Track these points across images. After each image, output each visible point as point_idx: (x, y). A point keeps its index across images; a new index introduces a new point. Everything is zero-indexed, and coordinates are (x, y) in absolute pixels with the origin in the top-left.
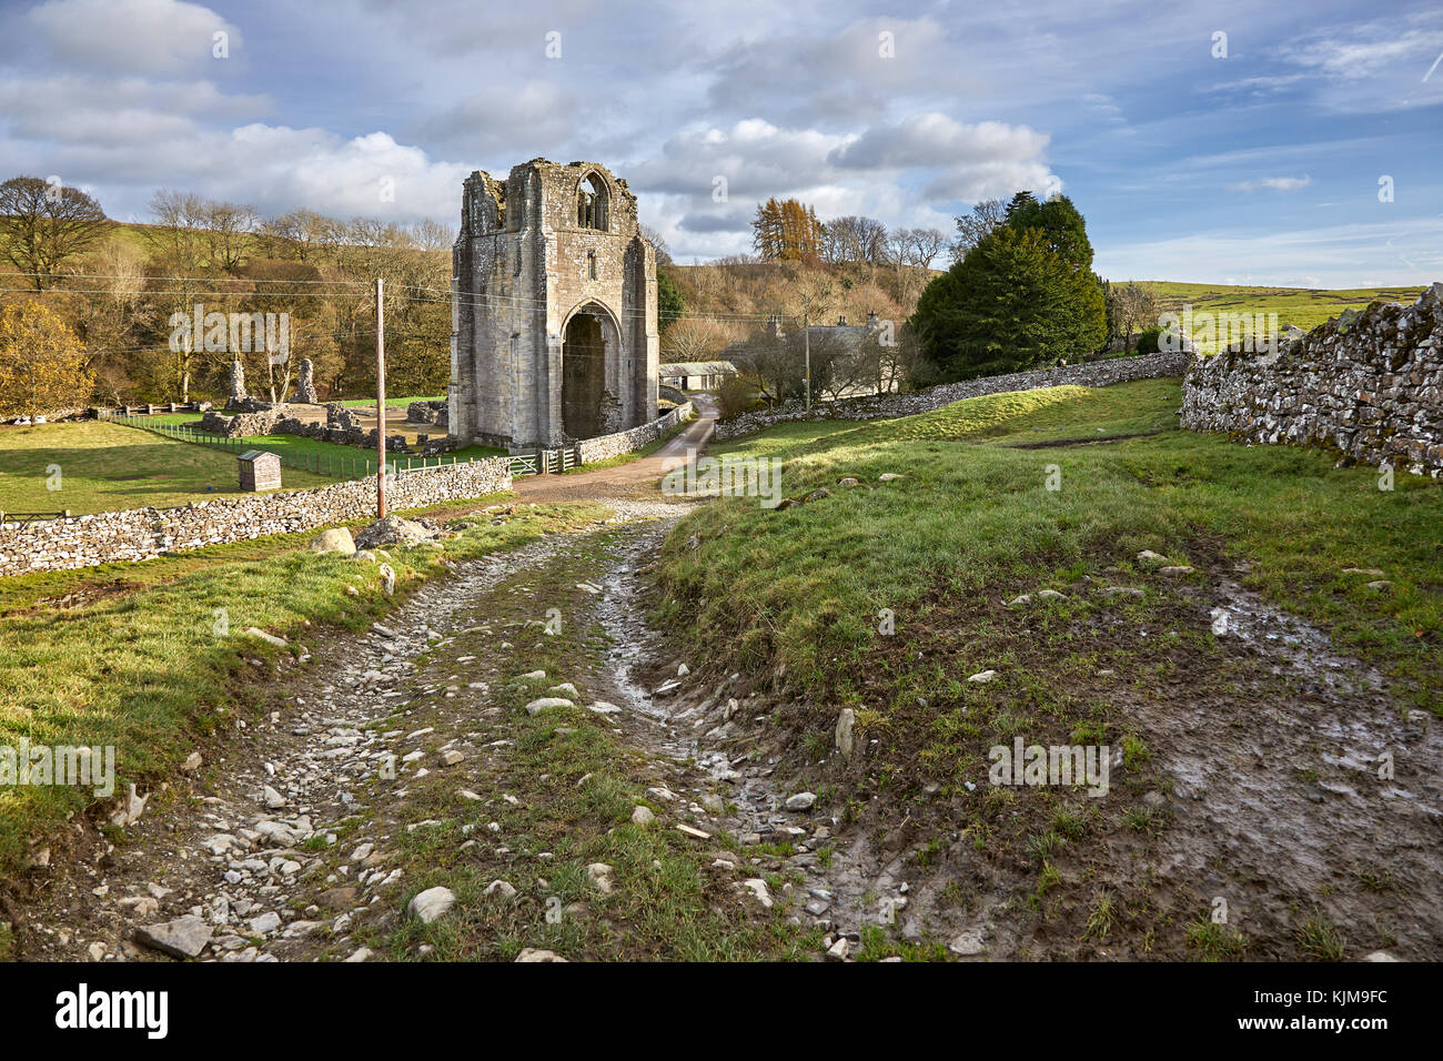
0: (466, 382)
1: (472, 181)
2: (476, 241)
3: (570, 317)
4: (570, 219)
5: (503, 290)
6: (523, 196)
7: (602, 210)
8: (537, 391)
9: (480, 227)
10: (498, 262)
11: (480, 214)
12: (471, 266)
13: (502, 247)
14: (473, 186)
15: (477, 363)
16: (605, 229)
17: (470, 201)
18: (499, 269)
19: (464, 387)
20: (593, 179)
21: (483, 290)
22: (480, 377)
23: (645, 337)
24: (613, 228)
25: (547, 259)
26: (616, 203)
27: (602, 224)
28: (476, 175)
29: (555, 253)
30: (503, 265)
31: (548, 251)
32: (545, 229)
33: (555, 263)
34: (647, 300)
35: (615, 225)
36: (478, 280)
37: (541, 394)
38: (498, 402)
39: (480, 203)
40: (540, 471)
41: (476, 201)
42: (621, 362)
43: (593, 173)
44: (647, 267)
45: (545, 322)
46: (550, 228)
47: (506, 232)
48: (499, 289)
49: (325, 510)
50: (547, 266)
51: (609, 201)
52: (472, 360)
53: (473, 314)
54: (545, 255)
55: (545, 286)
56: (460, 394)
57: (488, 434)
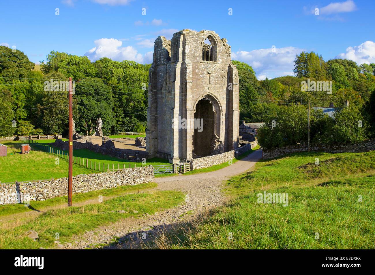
0: (153, 129)
1: (157, 41)
2: (159, 67)
3: (198, 101)
4: (199, 56)
5: (169, 89)
6: (178, 46)
7: (214, 52)
8: (182, 134)
9: (161, 61)
10: (167, 76)
11: (160, 55)
12: (157, 78)
13: (169, 69)
14: (158, 43)
15: (158, 121)
16: (215, 61)
17: (157, 50)
18: (168, 79)
19: (152, 131)
20: (210, 38)
21: (161, 89)
22: (159, 126)
23: (233, 111)
24: (219, 60)
25: (187, 74)
26: (220, 48)
27: (214, 59)
28: (159, 38)
29: (191, 72)
30: (169, 77)
31: (188, 71)
32: (187, 61)
33: (191, 76)
34: (234, 94)
35: (220, 59)
36: (159, 84)
37: (184, 135)
39: (161, 50)
40: (173, 172)
41: (159, 50)
42: (221, 122)
43: (210, 36)
44: (234, 78)
45: (186, 103)
46: (189, 60)
47: (171, 63)
48: (167, 88)
49: (56, 190)
50: (187, 78)
51: (217, 48)
52: (156, 119)
53: (157, 100)
54: (186, 72)
55: (186, 87)
56: (151, 135)
57: (162, 153)
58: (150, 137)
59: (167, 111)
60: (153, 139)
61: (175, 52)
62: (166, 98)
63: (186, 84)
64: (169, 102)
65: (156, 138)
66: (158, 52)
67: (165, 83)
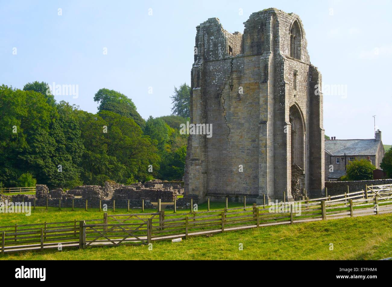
0: (203, 158)
1: (208, 24)
2: (210, 63)
9: (216, 55)
10: (234, 76)
11: (215, 45)
12: (206, 81)
13: (239, 66)
14: (209, 28)
16: (300, 58)
17: (206, 38)
18: (235, 81)
21: (218, 96)
25: (285, 72)
28: (212, 21)
31: (286, 67)
32: (282, 53)
35: (303, 55)
36: (212, 90)
38: (232, 171)
39: (217, 38)
41: (213, 38)
42: (304, 145)
47: (243, 57)
50: (286, 77)
51: (302, 40)
52: (205, 143)
53: (207, 114)
54: (283, 69)
55: (283, 91)
56: (200, 166)
57: (220, 194)
58: (200, 171)
59: (233, 128)
60: (203, 173)
61: (256, 40)
62: (232, 109)
63: (284, 86)
64: (240, 114)
65: (206, 173)
66: (208, 42)
67: (227, 87)
